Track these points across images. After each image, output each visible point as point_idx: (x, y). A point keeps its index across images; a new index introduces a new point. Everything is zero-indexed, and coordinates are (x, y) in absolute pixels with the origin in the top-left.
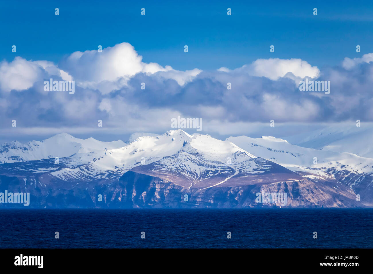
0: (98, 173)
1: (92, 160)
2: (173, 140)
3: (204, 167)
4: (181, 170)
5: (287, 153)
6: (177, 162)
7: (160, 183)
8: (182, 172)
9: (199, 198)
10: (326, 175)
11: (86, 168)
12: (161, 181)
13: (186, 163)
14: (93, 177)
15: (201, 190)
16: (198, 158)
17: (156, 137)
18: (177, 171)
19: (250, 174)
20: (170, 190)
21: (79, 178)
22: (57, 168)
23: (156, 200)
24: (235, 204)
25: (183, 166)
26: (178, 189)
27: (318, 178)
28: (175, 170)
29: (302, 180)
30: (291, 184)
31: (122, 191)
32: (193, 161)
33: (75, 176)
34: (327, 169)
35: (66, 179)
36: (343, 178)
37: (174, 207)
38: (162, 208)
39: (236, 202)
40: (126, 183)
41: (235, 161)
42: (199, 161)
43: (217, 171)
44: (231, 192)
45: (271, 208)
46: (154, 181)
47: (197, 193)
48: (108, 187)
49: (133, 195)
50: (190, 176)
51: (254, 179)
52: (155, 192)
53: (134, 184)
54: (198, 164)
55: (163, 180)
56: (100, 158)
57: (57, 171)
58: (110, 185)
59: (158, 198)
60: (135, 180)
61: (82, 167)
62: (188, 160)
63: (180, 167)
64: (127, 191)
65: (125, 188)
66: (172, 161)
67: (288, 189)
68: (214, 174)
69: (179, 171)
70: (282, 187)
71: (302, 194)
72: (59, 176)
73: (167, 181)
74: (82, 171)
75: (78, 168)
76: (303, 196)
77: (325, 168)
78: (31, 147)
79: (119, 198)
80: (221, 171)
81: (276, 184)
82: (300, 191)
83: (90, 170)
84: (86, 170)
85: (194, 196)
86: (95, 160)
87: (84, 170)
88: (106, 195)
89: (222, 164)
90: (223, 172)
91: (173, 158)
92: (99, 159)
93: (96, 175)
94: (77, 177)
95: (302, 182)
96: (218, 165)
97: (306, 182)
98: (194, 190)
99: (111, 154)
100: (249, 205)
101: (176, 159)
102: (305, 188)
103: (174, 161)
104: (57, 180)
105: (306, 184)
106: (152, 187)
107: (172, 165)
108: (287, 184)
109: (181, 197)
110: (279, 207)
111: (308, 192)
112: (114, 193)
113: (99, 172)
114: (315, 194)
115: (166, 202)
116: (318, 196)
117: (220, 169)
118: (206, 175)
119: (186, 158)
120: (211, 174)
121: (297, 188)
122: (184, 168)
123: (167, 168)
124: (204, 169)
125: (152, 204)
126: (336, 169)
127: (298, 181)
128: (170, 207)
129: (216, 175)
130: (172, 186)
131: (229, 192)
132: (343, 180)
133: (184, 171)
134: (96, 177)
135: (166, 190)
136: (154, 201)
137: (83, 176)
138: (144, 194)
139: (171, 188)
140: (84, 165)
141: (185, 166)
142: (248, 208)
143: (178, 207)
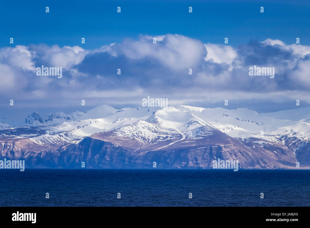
0: (74, 138)
1: (77, 127)
2: (149, 111)
3: (158, 134)
4: (136, 136)
5: (252, 122)
6: (135, 130)
7: (111, 147)
8: (137, 138)
9: (139, 160)
10: (278, 141)
11: (65, 135)
12: (113, 146)
13: (142, 131)
14: (68, 142)
15: (143, 153)
16: (155, 126)
17: (137, 108)
18: (133, 137)
19: (192, 140)
20: (118, 153)
21: (55, 143)
22: (37, 134)
23: (106, 162)
24: (167, 165)
25: (139, 133)
26: (125, 152)
27: (266, 143)
28: (131, 136)
29: (227, 145)
30: (216, 148)
31: (80, 154)
32: (149, 129)
33: (52, 141)
34: (281, 136)
35: (42, 143)
36: (290, 143)
37: (119, 168)
38: (110, 169)
39: (168, 163)
40: (84, 147)
41: (187, 128)
42: (155, 129)
43: (167, 137)
44: (165, 155)
45: (195, 169)
46: (106, 145)
47: (139, 156)
48: (70, 150)
49: (88, 157)
50: (143, 142)
51: (190, 144)
52: (106, 155)
53: (90, 148)
54: (153, 132)
55: (115, 145)
56: (85, 126)
57: (36, 137)
58: (71, 148)
59: (107, 160)
60: (92, 145)
61: (61, 134)
62: (145, 128)
63: (136, 133)
64: (84, 154)
65: (83, 152)
66: (131, 128)
67: (213, 152)
68: (163, 140)
69: (134, 137)
70: (208, 151)
71: (224, 157)
72: (36, 141)
73: (117, 146)
74: (60, 137)
75: (58, 134)
76: (225, 158)
77: (279, 135)
78: (74, 117)
79: (76, 160)
80: (171, 137)
81: (204, 148)
82: (223, 154)
83: (68, 136)
84: (64, 136)
85: (135, 158)
86: (79, 127)
87: (62, 136)
88: (66, 158)
89: (175, 131)
90: (172, 138)
91: (132, 126)
92: (83, 127)
93: (72, 140)
94: (53, 142)
95: (226, 146)
96: (171, 132)
97: (230, 147)
98: (137, 153)
99: (96, 122)
100: (178, 166)
101: (135, 127)
102: (228, 152)
103: (133, 128)
104: (33, 144)
105: (230, 148)
106: (104, 150)
107: (130, 132)
108: (213, 149)
109: (125, 159)
110: (203, 168)
111: (230, 155)
112: (73, 155)
113: (76, 138)
114: (238, 157)
115: (113, 164)
116: (240, 159)
117: (170, 136)
118: (156, 141)
119: (143, 126)
120: (161, 139)
121: (220, 152)
122: (140, 134)
123: (124, 134)
124: (157, 136)
125: (102, 165)
126: (288, 136)
127: (224, 145)
128: (116, 167)
129: (164, 140)
130: (120, 150)
131: (163, 155)
132: (290, 145)
133: (138, 137)
134: (71, 142)
135: (115, 154)
136: (104, 162)
137: (59, 141)
138: (97, 156)
139: (119, 151)
140: (64, 132)
141: (141, 133)
142: (175, 168)
143: (122, 168)
